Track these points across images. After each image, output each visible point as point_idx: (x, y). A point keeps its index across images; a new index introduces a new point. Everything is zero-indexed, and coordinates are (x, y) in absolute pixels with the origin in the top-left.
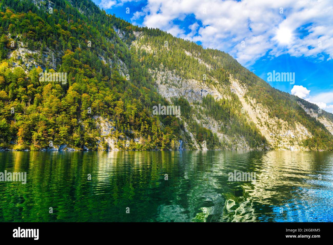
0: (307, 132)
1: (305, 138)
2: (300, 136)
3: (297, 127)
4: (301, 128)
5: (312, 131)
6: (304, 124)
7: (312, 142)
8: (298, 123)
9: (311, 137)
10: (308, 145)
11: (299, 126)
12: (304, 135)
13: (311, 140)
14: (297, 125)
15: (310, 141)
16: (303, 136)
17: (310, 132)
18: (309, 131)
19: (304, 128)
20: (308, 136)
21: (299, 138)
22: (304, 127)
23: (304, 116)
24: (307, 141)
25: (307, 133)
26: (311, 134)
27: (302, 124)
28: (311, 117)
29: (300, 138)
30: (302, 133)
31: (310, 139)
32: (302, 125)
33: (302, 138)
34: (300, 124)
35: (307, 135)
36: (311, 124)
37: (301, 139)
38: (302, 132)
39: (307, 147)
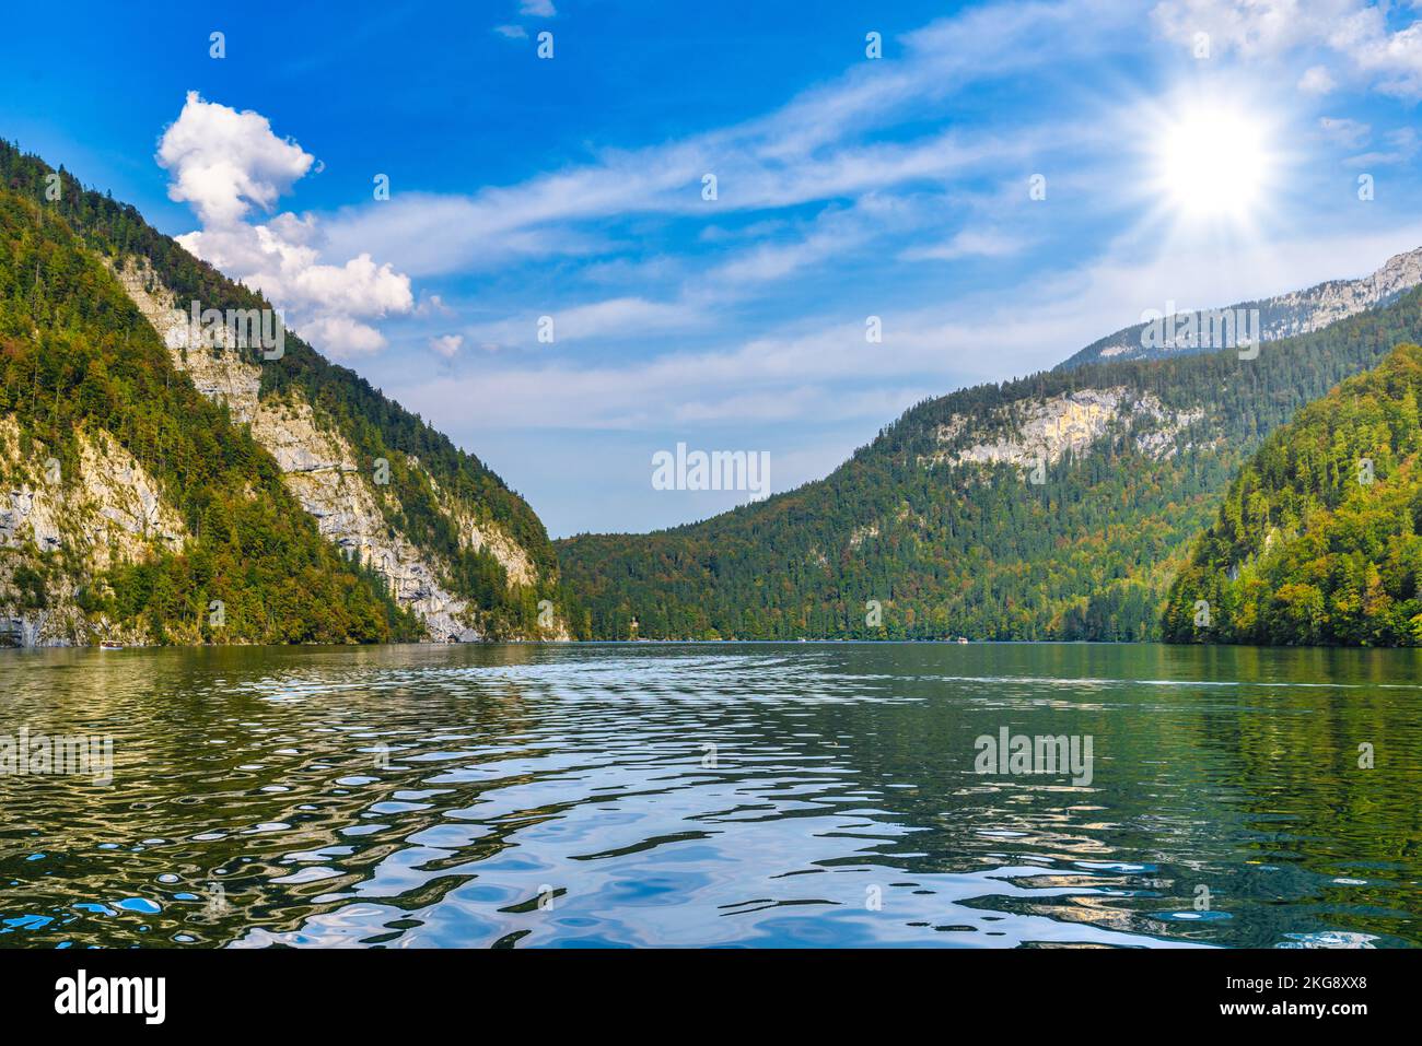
0: (151, 507)
1: (134, 553)
2: (104, 535)
3: (89, 472)
4: (118, 478)
5: (191, 500)
6: (141, 449)
7: (176, 581)
8: (102, 433)
9: (177, 547)
10: (147, 609)
11: (104, 461)
12: (131, 528)
13: (175, 568)
14: (89, 452)
15: (165, 580)
16: (125, 540)
17: (176, 506)
18: (170, 500)
19: (136, 478)
20: (159, 538)
21: (92, 549)
22: (139, 472)
23: (151, 385)
24: (141, 573)
25: (155, 517)
26: (180, 525)
27: (125, 444)
28: (195, 396)
29: (96, 555)
30: (114, 514)
31: (170, 560)
32: (126, 453)
33: (114, 556)
34: (111, 443)
35: (150, 533)
36: (191, 447)
37: (103, 560)
38: (122, 504)
39: (139, 618)
